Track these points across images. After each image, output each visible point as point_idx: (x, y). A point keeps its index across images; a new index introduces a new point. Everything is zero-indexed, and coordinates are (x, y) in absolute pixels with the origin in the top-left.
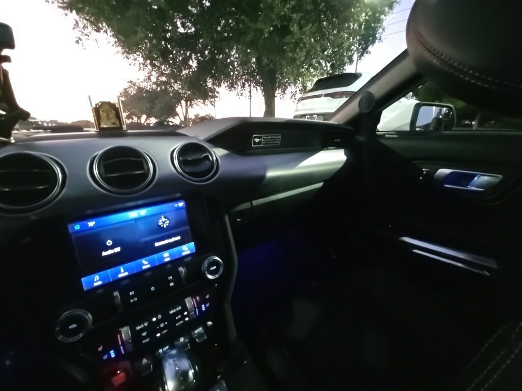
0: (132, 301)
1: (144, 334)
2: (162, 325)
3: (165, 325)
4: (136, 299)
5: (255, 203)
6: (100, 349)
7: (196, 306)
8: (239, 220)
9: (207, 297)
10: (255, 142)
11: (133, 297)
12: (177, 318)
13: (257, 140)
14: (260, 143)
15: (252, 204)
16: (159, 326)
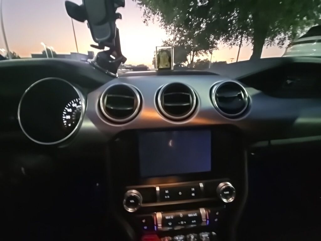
0: (166, 197)
1: (170, 224)
2: (182, 223)
3: (184, 223)
4: (168, 197)
5: (274, 142)
6: (144, 221)
7: (208, 218)
8: (253, 154)
9: (217, 214)
10: (287, 83)
11: (167, 194)
12: (193, 222)
13: (289, 82)
14: (291, 84)
15: (269, 143)
16: (180, 222)
